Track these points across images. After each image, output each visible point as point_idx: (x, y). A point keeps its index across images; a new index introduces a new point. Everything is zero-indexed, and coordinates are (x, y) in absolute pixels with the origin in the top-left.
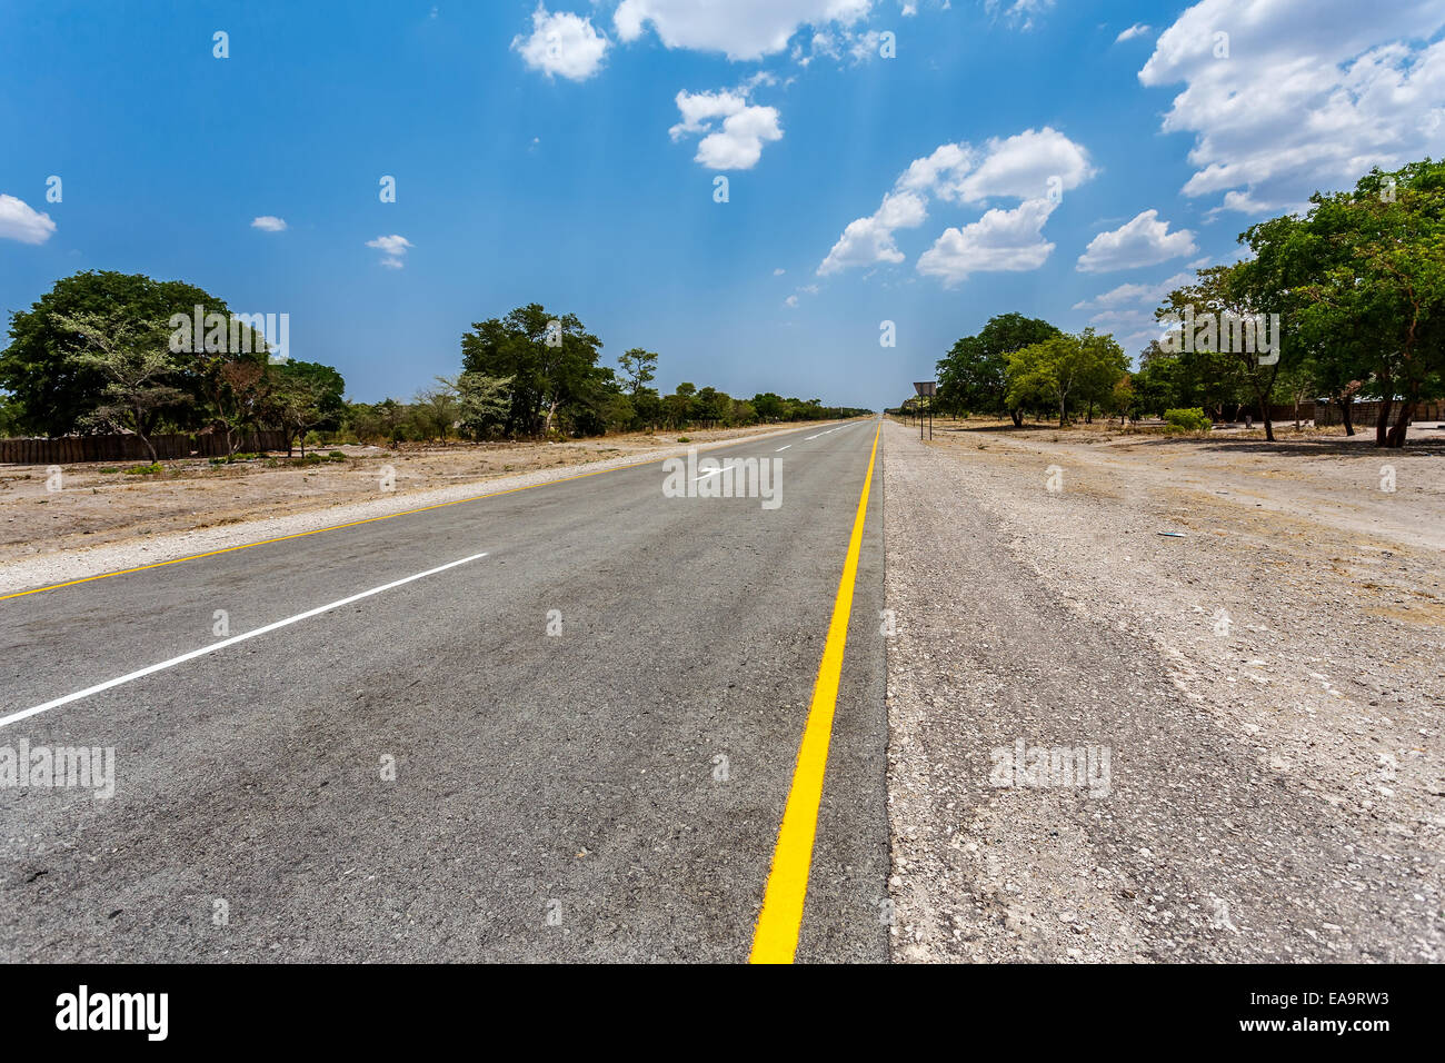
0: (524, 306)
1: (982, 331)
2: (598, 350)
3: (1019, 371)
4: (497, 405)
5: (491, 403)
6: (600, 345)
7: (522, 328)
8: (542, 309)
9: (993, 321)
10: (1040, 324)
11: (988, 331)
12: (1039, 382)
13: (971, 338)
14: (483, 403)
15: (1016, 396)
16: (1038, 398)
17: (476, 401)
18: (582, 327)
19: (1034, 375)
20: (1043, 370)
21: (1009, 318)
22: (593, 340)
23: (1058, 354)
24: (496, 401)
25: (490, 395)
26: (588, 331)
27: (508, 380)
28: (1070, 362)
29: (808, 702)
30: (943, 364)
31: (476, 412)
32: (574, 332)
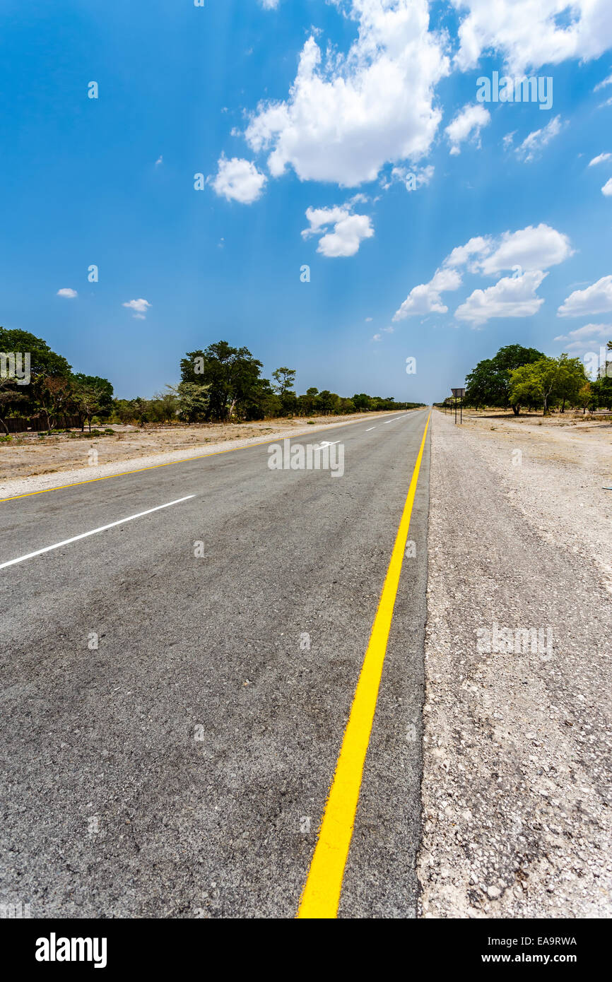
0: (217, 342)
1: (495, 356)
2: (260, 368)
3: (519, 381)
4: (201, 401)
5: (198, 401)
6: (262, 365)
7: (216, 355)
8: (227, 344)
9: (502, 349)
10: (533, 351)
11: (499, 356)
12: (531, 388)
13: (488, 361)
14: (193, 400)
15: (516, 396)
16: (530, 397)
17: (189, 399)
18: (250, 355)
19: (527, 384)
20: (534, 380)
21: (513, 347)
22: (257, 362)
23: (543, 370)
24: (201, 399)
25: (197, 396)
26: (254, 358)
27: (208, 387)
28: (552, 375)
29: (380, 594)
30: (469, 377)
31: (188, 405)
32: (246, 357)
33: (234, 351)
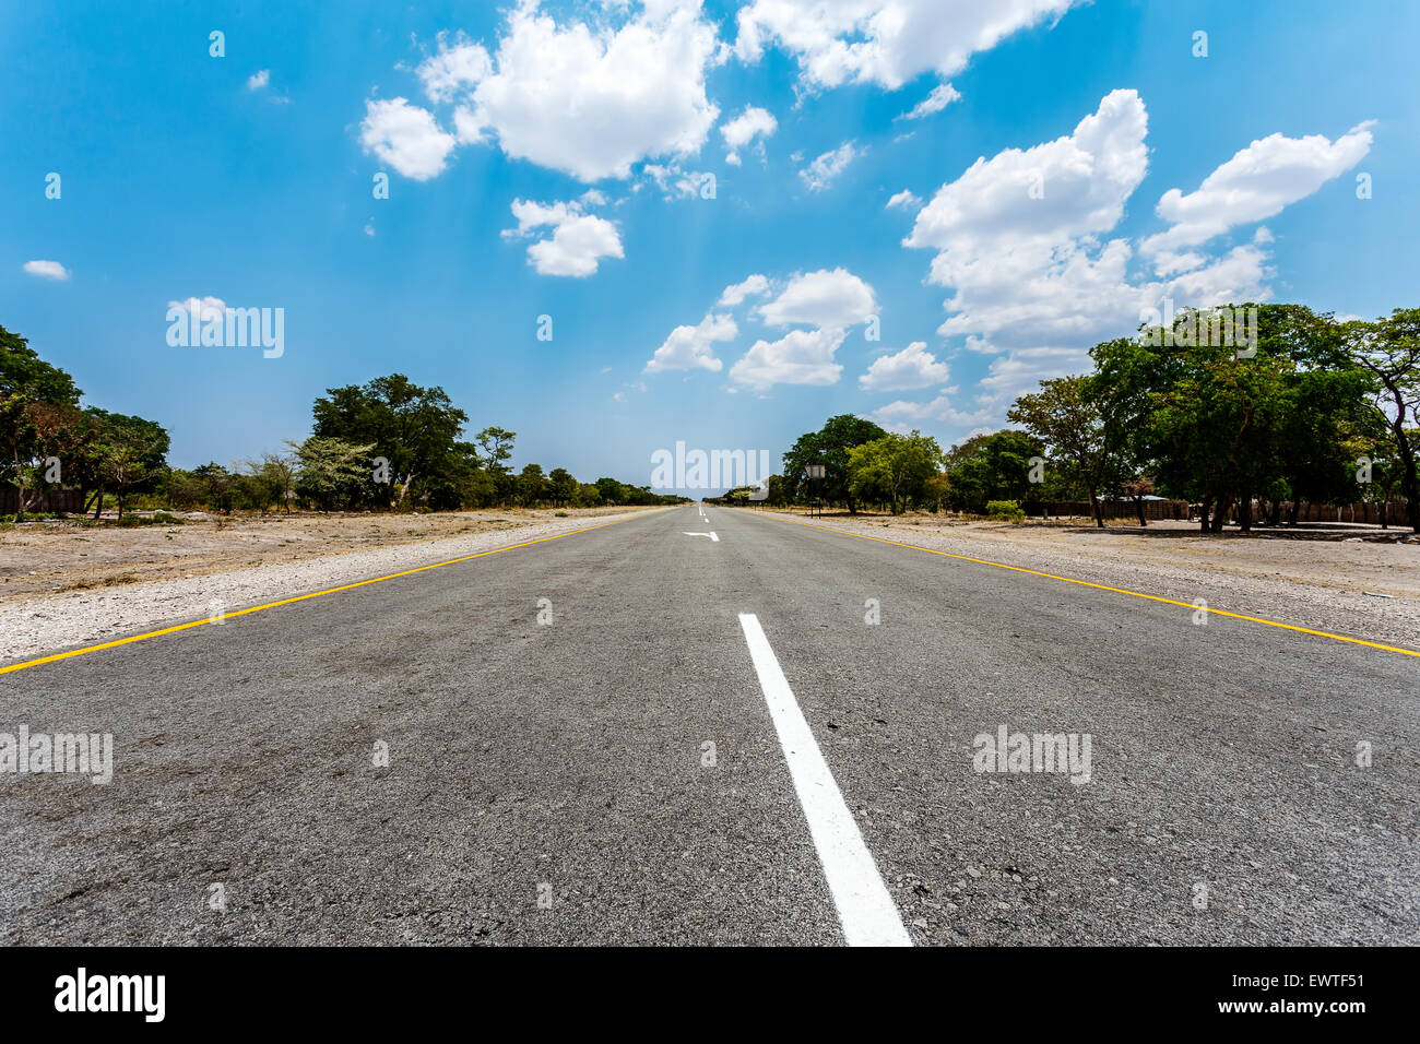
0: (387, 375)
1: (822, 428)
2: (462, 425)
3: (860, 464)
4: (354, 473)
5: (346, 471)
6: (466, 419)
7: (384, 399)
8: (406, 379)
9: (831, 420)
10: (868, 425)
11: (828, 430)
12: (877, 474)
13: (813, 434)
14: (338, 470)
15: (858, 485)
16: (876, 487)
17: (330, 468)
18: (448, 401)
19: (872, 469)
20: (881, 463)
21: (848, 418)
22: (460, 414)
23: (892, 450)
24: (353, 469)
25: (347, 462)
26: (455, 405)
27: (368, 448)
28: (903, 458)
30: (789, 455)
31: (329, 479)
32: (440, 405)
33: (419, 393)
